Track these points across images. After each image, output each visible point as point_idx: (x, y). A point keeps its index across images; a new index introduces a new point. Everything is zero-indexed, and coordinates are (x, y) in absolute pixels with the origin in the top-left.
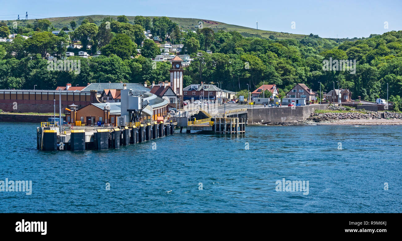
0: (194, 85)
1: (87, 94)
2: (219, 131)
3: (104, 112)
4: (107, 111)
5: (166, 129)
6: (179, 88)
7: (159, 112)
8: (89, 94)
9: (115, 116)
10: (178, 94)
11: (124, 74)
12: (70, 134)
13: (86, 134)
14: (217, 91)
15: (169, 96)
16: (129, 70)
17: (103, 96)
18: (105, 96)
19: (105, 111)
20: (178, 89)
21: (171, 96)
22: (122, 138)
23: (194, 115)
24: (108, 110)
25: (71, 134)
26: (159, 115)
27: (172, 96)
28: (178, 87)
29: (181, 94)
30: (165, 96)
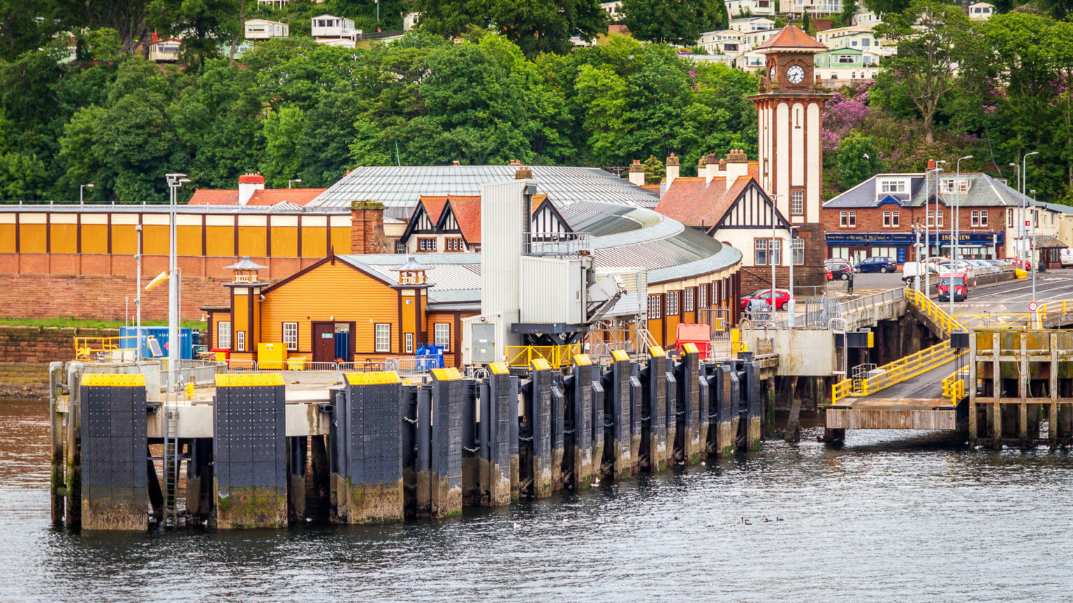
0: (890, 180)
1: (335, 222)
2: (991, 395)
3: (400, 297)
4: (412, 293)
5: (713, 385)
6: (805, 187)
7: (689, 306)
8: (346, 222)
9: (451, 319)
10: (796, 220)
11: (532, 124)
12: (210, 395)
13: (290, 396)
14: (1011, 208)
15: (752, 227)
16: (556, 105)
17: (418, 232)
18: (427, 232)
19: (404, 293)
20: (797, 192)
21: (758, 227)
22: (478, 420)
23: (879, 322)
24: (418, 290)
25: (214, 394)
26: (689, 316)
27: (765, 227)
28: (798, 181)
29: (813, 217)
30: (731, 227)
